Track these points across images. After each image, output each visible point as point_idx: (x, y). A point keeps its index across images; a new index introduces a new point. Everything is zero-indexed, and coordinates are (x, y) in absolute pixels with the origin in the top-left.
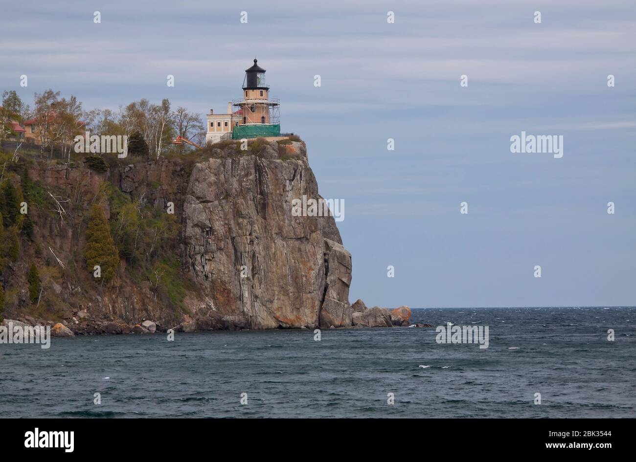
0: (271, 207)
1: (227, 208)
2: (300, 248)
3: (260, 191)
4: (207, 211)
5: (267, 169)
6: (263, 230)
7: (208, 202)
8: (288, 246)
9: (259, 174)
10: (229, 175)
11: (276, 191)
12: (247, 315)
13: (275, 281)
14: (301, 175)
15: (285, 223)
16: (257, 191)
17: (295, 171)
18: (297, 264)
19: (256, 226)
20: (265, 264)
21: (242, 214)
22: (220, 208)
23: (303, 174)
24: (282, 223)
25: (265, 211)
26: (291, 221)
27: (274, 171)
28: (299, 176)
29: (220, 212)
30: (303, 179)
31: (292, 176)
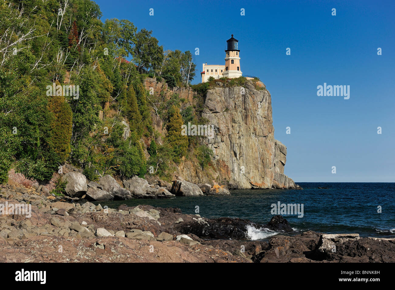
0: (250, 117)
1: (227, 117)
2: (266, 142)
3: (244, 108)
4: (216, 118)
5: (248, 95)
6: (246, 131)
7: (217, 112)
8: (259, 140)
9: (244, 98)
10: (227, 97)
11: (253, 108)
12: (236, 181)
13: (251, 161)
14: (266, 99)
15: (257, 127)
16: (243, 108)
17: (264, 97)
18: (264, 151)
19: (242, 128)
20: (246, 151)
21: (235, 121)
22: (223, 117)
23: (267, 99)
24: (256, 127)
25: (247, 119)
26: (261, 125)
27: (252, 96)
28: (265, 99)
29: (223, 119)
30: (267, 101)
31: (262, 99)
